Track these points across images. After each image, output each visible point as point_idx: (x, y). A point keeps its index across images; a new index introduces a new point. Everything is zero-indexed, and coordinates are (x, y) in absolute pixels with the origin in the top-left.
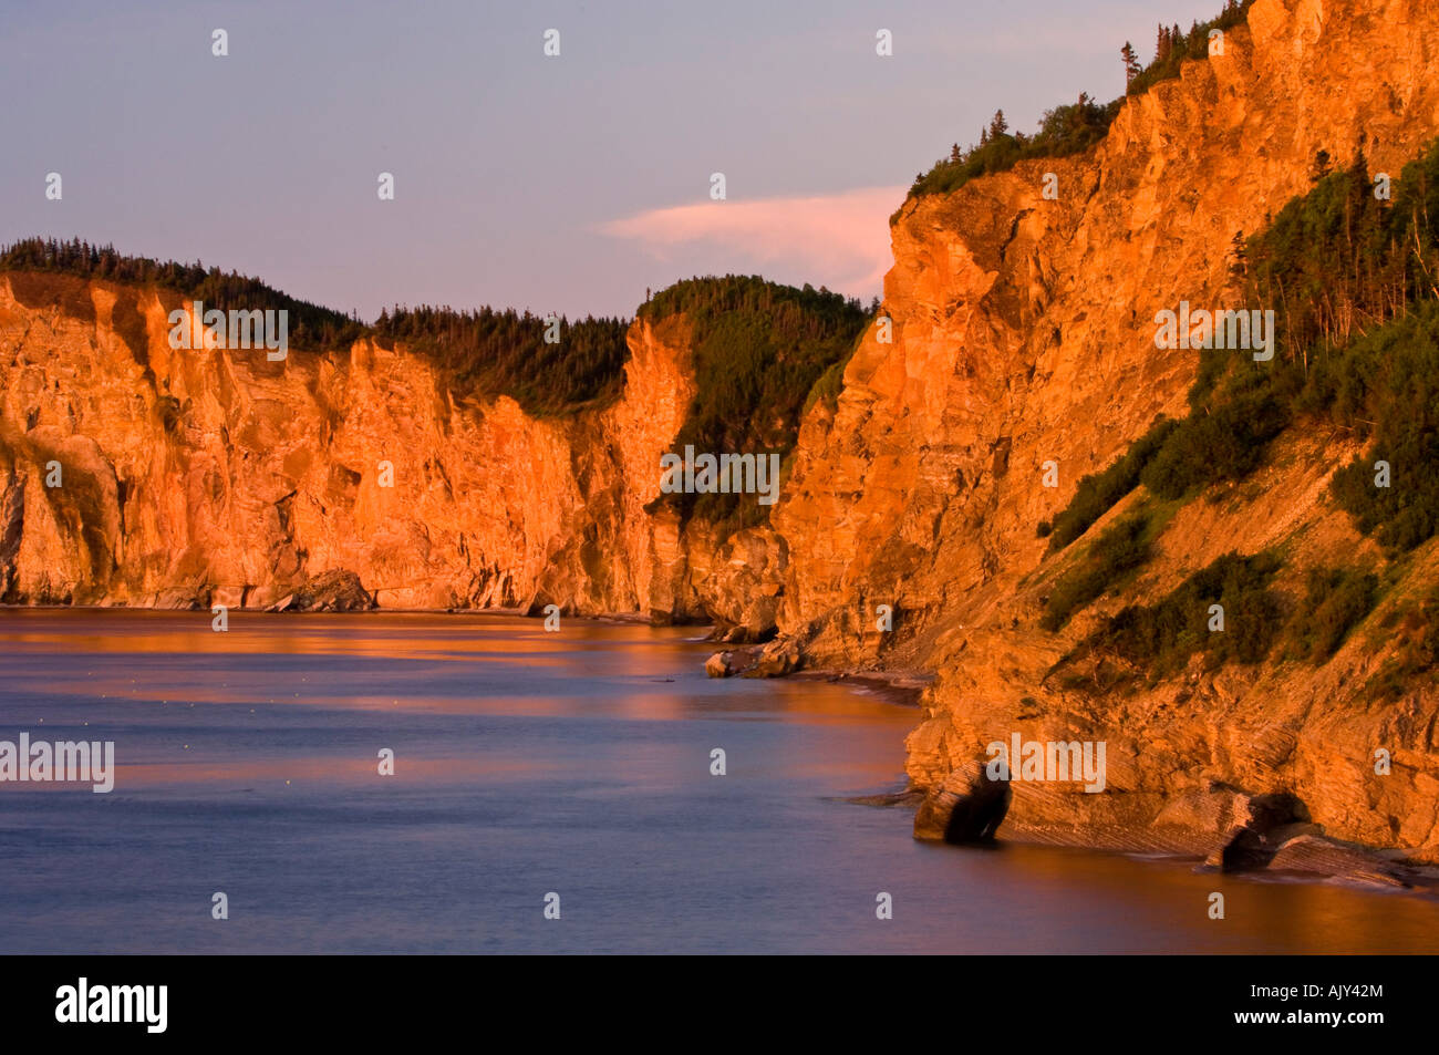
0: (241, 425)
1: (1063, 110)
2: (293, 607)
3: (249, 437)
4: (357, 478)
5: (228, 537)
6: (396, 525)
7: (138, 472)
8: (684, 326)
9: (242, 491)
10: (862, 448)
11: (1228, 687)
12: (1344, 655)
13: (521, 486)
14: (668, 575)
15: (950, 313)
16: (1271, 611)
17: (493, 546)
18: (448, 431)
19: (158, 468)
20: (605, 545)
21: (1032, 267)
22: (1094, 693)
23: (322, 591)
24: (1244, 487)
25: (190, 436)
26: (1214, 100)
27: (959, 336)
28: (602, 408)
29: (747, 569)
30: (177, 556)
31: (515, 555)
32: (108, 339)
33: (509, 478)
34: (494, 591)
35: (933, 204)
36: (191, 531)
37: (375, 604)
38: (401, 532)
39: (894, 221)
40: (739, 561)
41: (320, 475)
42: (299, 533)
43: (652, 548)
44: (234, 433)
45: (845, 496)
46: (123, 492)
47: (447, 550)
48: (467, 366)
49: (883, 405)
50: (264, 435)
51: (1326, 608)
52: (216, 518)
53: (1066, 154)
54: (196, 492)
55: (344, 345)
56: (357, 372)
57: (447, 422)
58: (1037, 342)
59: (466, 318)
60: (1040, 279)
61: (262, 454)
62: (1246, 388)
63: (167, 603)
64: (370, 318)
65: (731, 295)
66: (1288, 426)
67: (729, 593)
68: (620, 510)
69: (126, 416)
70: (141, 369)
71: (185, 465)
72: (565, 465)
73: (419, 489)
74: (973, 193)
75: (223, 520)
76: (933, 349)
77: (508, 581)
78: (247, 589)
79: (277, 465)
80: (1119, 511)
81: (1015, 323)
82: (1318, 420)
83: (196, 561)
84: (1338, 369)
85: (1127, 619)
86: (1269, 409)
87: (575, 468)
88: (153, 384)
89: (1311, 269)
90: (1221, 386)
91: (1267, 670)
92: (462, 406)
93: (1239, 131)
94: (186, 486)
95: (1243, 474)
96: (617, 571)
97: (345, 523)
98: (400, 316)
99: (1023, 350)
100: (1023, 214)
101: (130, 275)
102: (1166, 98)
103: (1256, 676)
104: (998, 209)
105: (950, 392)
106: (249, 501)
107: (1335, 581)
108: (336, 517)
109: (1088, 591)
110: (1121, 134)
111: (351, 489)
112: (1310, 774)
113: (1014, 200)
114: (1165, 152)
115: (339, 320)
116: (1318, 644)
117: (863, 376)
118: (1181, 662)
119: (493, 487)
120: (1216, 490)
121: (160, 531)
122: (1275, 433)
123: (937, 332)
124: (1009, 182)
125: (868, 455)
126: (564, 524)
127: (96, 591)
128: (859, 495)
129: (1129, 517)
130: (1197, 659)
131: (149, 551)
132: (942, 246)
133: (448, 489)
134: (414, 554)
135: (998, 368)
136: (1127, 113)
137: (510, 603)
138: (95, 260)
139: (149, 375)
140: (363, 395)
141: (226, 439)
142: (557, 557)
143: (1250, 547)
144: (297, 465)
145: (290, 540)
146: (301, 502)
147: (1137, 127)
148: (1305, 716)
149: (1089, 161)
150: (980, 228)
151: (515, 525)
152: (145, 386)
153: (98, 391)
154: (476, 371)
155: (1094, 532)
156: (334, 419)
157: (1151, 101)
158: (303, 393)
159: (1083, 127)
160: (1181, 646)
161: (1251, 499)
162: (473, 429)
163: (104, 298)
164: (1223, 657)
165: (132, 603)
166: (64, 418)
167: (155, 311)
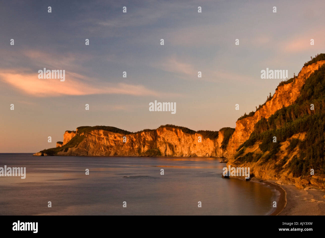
0: (186, 140)
1: (251, 112)
2: (190, 156)
3: (186, 141)
4: (196, 145)
5: (184, 150)
6: (199, 149)
7: (177, 145)
8: (223, 132)
9: (186, 146)
10: (234, 142)
11: (248, 164)
12: (258, 161)
13: (210, 146)
14: (222, 154)
15: (241, 131)
16: (252, 157)
17: (207, 151)
19: (178, 144)
20: (217, 151)
21: (248, 127)
22: (237, 165)
23: (192, 155)
24: (252, 146)
25: (181, 141)
26: (263, 111)
27: (242, 132)
28: (216, 139)
29: (227, 153)
30: (180, 152)
31: (209, 152)
32: (174, 133)
33: (209, 145)
34: (207, 155)
35: (239, 121)
36: (181, 150)
37: (197, 156)
38: (199, 150)
39: (236, 122)
40: (226, 152)
41: (192, 145)
42: (191, 150)
43: (220, 151)
44: (185, 141)
45: (232, 147)
46: (175, 146)
47: (203, 151)
48: (205, 135)
49: (236, 139)
50: (188, 141)
51: (257, 157)
52: (183, 149)
53: (251, 116)
54: (182, 146)
55: (194, 133)
56: (196, 136)
57: (203, 140)
58: (248, 133)
60: (249, 128)
61: (187, 143)
62: (253, 137)
63: (179, 156)
64: (197, 131)
65: (227, 129)
66: (256, 141)
67: (225, 155)
68: (218, 148)
69: (176, 140)
70: (177, 136)
71: (181, 144)
72: (213, 144)
73: (201, 146)
74: (243, 120)
75: (184, 149)
76: (240, 134)
77: (209, 154)
78: (186, 155)
79: (189, 144)
80: (242, 148)
81: (247, 131)
82: (259, 140)
83: (182, 152)
84: (261, 136)
85: (240, 158)
86: (255, 139)
87: (214, 144)
89: (260, 127)
90: (251, 137)
91: (252, 162)
92: (205, 139)
93: (265, 114)
94: (181, 146)
95: (252, 145)
96: (218, 153)
97: (195, 149)
98: (199, 131)
99: (247, 134)
100: (247, 122)
101: (176, 127)
102: (259, 111)
103: (251, 163)
104: (245, 121)
105: (241, 137)
106: (186, 147)
107: (258, 155)
108: (194, 148)
109: (238, 155)
110: (255, 115)
111: (195, 146)
112: (255, 172)
113: (246, 121)
114: (259, 116)
115: (194, 131)
116: (256, 160)
117: (234, 136)
118: (244, 162)
119: (207, 146)
120: (250, 146)
121: (179, 150)
122: (255, 141)
123: (240, 132)
124: (246, 119)
125: (234, 143)
126: (213, 149)
127: (173, 155)
128: (233, 147)
129: (243, 149)
130: (246, 162)
131: (178, 151)
132: (240, 125)
133: (203, 146)
134: (200, 152)
135: (245, 135)
136: (256, 113)
137: (209, 156)
138: (173, 126)
139: (178, 136)
140: (196, 138)
141: (184, 142)
142: (213, 152)
143: (251, 152)
144: (190, 144)
145: (190, 151)
146: (191, 147)
147: (257, 114)
148: (254, 167)
149: (253, 117)
150: (243, 123)
151: (209, 149)
152: (177, 137)
153: (173, 138)
154: (206, 136)
155: (240, 150)
156: (194, 140)
157: (258, 111)
158: (191, 138)
159: (253, 114)
160: (244, 161)
161: (253, 147)
162: (205, 141)
163: (174, 129)
164: (248, 161)
165: (176, 156)
166: (170, 140)
167: (178, 131)
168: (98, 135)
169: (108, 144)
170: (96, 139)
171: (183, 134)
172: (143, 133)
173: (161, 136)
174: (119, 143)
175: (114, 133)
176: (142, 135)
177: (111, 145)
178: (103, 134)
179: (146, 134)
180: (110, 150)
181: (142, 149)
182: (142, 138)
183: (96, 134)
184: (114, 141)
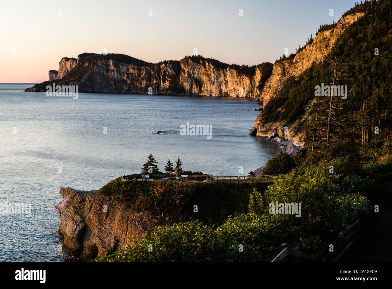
2: (221, 96)
3: (217, 77)
7: (205, 81)
8: (261, 68)
14: (258, 95)
18: (237, 78)
19: (207, 80)
20: (253, 91)
23: (224, 94)
25: (210, 77)
28: (253, 76)
30: (209, 90)
32: (202, 66)
33: (244, 83)
34: (242, 95)
36: (210, 87)
37: (229, 96)
38: (232, 88)
40: (262, 95)
41: (224, 82)
42: (222, 88)
43: (257, 92)
46: (203, 83)
53: (290, 59)
54: (211, 83)
55: (227, 68)
56: (228, 71)
57: (237, 76)
59: (240, 66)
63: (207, 95)
68: (255, 87)
69: (203, 75)
71: (210, 80)
73: (234, 84)
74: (281, 63)
75: (214, 86)
78: (216, 94)
79: (219, 80)
83: (211, 91)
87: (250, 82)
88: (206, 72)
92: (239, 75)
96: (254, 94)
100: (286, 65)
101: (204, 59)
106: (216, 84)
108: (225, 86)
111: (227, 83)
119: (242, 84)
121: (207, 87)
124: (284, 62)
126: (249, 88)
127: (200, 93)
131: (206, 89)
133: (237, 84)
134: (234, 91)
139: (206, 70)
140: (228, 73)
141: (214, 78)
142: (248, 92)
146: (222, 84)
149: (292, 60)
153: (201, 72)
156: (225, 76)
158: (222, 73)
159: (292, 56)
162: (240, 77)
163: (201, 62)
165: (204, 95)
166: (197, 75)
167: (207, 64)
168: (107, 66)
169: (119, 78)
170: (104, 71)
171: (213, 69)
172: (163, 65)
173: (185, 69)
174: (133, 76)
175: (127, 64)
176: (161, 67)
177: (122, 78)
178: (113, 64)
179: (166, 67)
180: (121, 85)
181: (162, 84)
182: (162, 71)
183: (103, 64)
184: (126, 74)
